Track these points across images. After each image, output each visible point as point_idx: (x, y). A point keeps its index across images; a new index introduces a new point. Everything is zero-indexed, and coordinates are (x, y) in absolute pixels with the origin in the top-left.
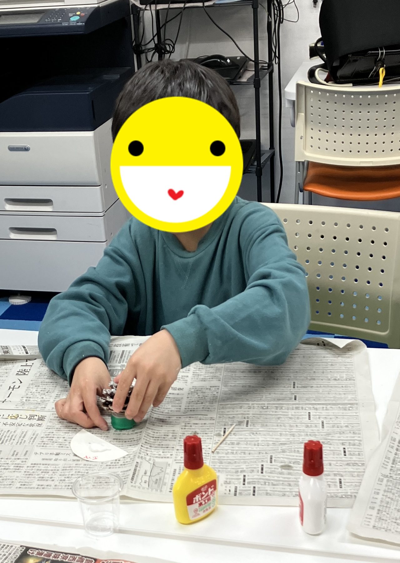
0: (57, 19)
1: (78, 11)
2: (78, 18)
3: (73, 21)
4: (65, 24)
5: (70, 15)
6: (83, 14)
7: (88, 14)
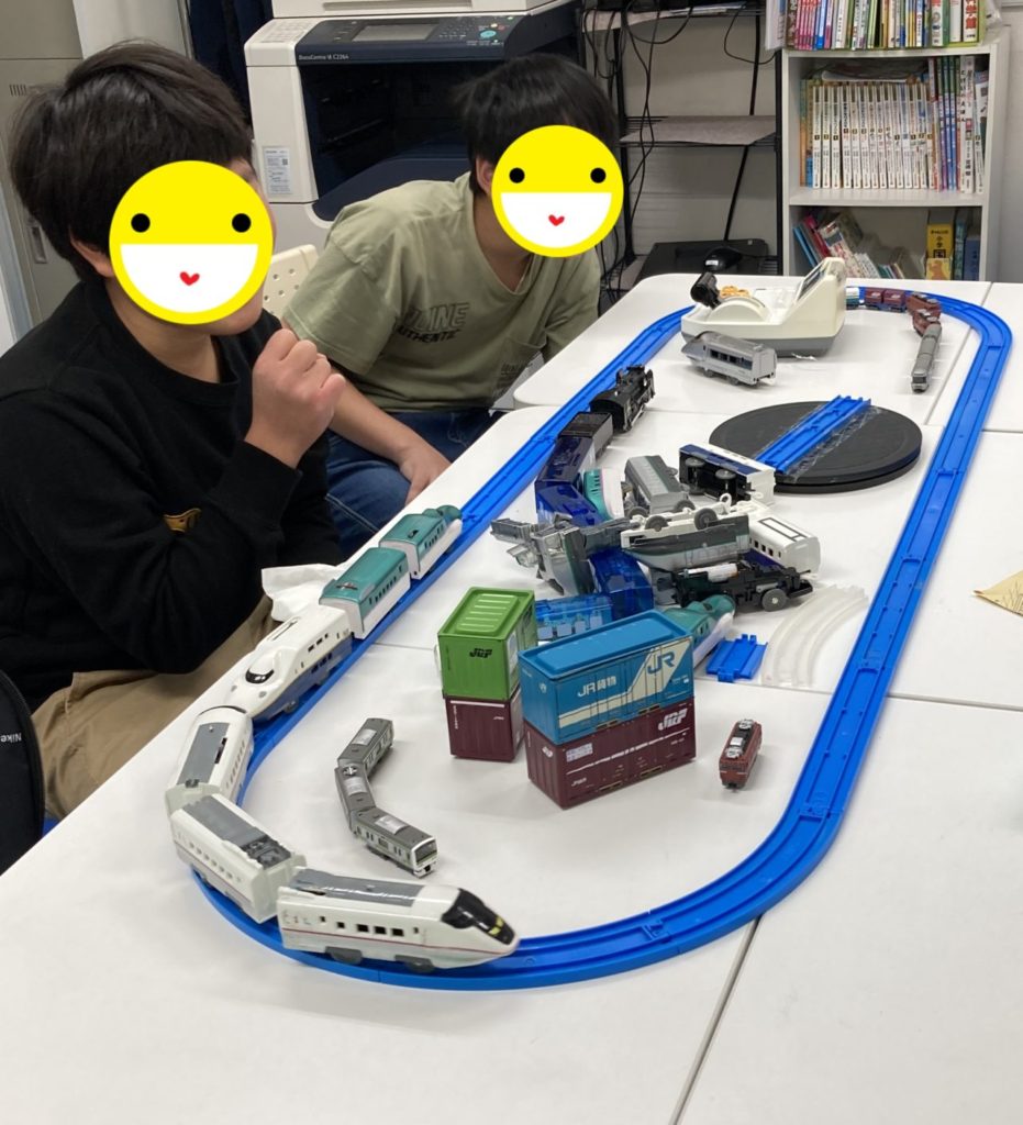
0: (459, 33)
1: (493, 22)
2: (493, 33)
3: (486, 39)
4: (473, 43)
5: (481, 28)
6: (502, 28)
7: (511, 27)
